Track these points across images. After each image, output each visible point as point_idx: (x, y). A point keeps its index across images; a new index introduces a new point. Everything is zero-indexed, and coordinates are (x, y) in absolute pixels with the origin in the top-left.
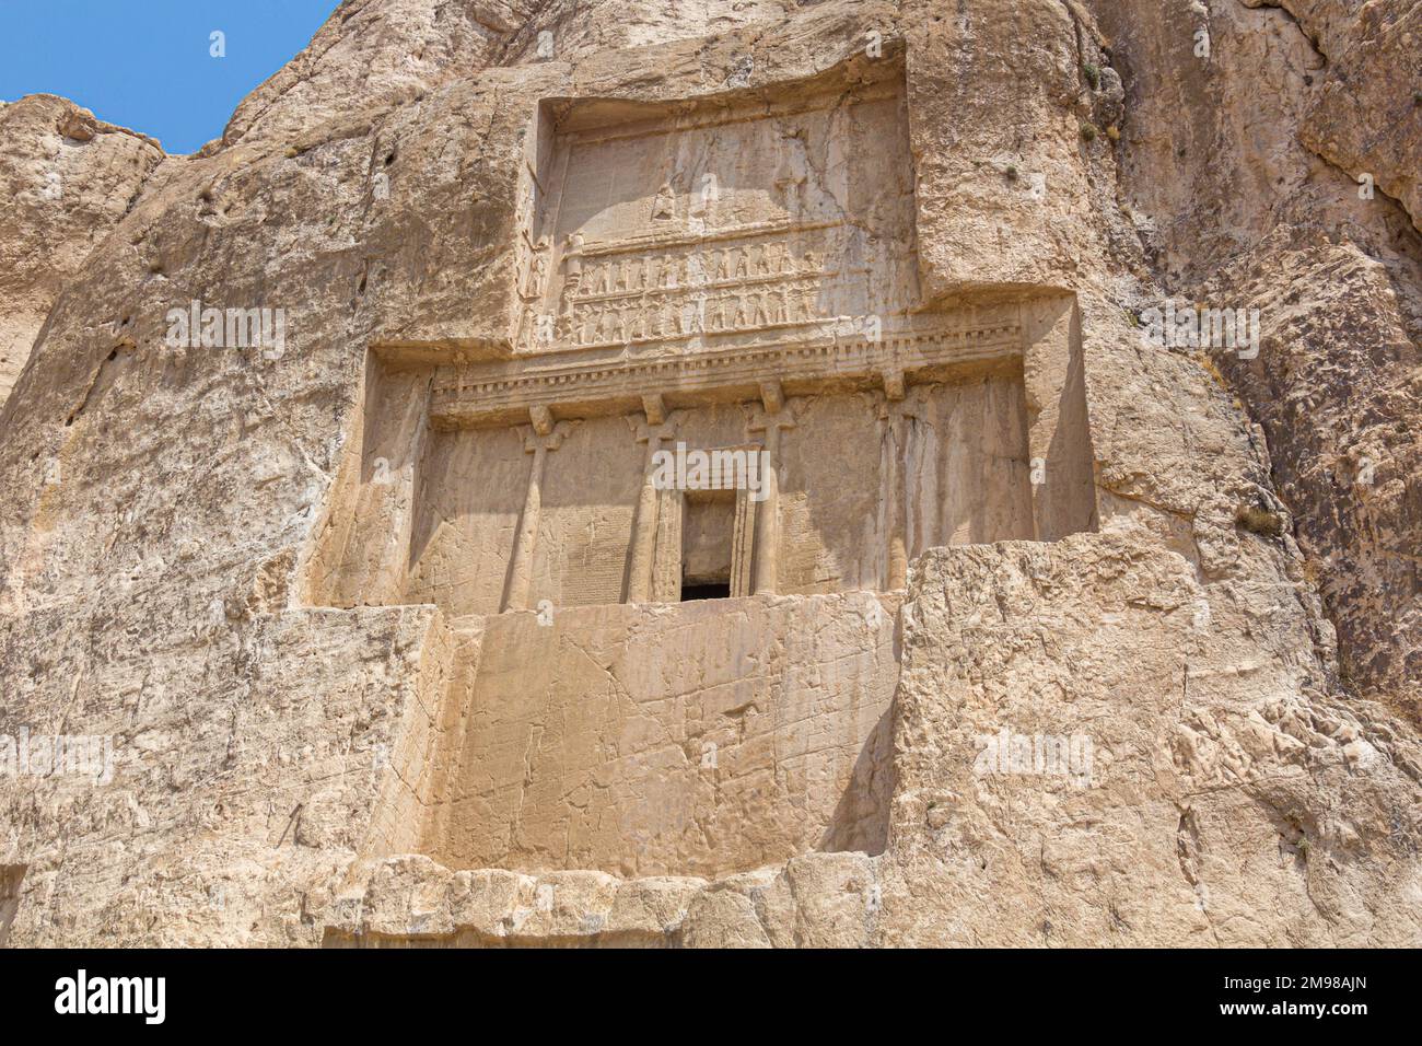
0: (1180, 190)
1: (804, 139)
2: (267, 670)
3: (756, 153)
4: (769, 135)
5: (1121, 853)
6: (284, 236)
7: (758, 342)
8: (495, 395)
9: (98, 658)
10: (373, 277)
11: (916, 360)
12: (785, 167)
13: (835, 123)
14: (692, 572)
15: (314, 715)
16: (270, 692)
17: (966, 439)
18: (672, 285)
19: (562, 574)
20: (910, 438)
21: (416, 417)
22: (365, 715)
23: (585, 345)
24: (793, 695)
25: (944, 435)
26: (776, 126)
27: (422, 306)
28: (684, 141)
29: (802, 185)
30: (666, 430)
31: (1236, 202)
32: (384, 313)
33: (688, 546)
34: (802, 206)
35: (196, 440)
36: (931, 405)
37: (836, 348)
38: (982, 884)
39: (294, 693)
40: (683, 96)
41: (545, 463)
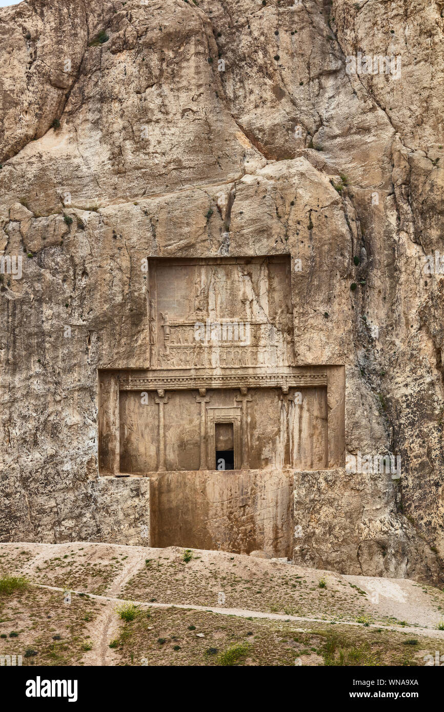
0: (382, 314)
1: (251, 278)
2: (99, 500)
3: (232, 283)
4: (237, 274)
5: (344, 557)
6: (47, 311)
7: (240, 372)
8: (144, 384)
9: (32, 493)
10: (94, 339)
11: (293, 384)
12: (244, 293)
13: (262, 272)
15: (121, 516)
16: (103, 508)
17: (308, 410)
19: (177, 452)
20: (290, 408)
21: (115, 392)
22: (137, 516)
23: (177, 368)
24: (259, 502)
26: (239, 268)
27: (117, 353)
28: (203, 271)
29: (251, 302)
30: (207, 399)
31: (398, 328)
32: (102, 356)
33: (217, 441)
34: (252, 313)
37: (266, 377)
39: (112, 508)
40: (203, 256)
41: (164, 409)
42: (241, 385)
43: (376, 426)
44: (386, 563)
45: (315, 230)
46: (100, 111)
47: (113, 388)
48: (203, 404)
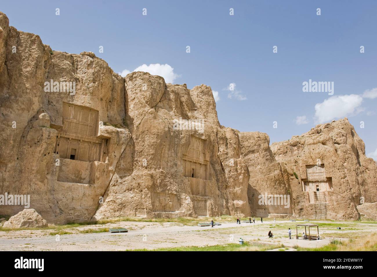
19: (187, 173)
20: (202, 167)
30: (192, 163)
44: (219, 199)
46: (169, 102)
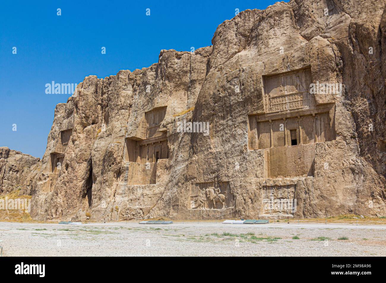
0: (350, 83)
1: (299, 77)
2: (248, 158)
3: (293, 80)
4: (294, 77)
5: (336, 175)
6: (232, 98)
7: (296, 110)
8: (264, 118)
9: (228, 158)
10: (246, 105)
11: (316, 112)
12: (297, 82)
13: (303, 74)
14: (292, 139)
15: (254, 164)
16: (249, 161)
17: (323, 121)
18: (284, 102)
19: (277, 141)
20: (316, 121)
21: (255, 122)
22: (260, 163)
23: (275, 111)
24: (305, 156)
25: (321, 121)
26: (295, 75)
27: (253, 109)
28: (282, 78)
29: (299, 86)
30: (286, 121)
31: (356, 86)
32: (248, 110)
33: (291, 136)
34: (300, 89)
35: (229, 128)
36: (319, 117)
37: (306, 111)
38: (323, 179)
39: (252, 161)
40: (281, 72)
41: (272, 127)
42: (297, 115)
43: (348, 123)
44: (355, 177)
45: (320, 55)
46: (256, 40)
47: (254, 121)
48: (285, 123)
